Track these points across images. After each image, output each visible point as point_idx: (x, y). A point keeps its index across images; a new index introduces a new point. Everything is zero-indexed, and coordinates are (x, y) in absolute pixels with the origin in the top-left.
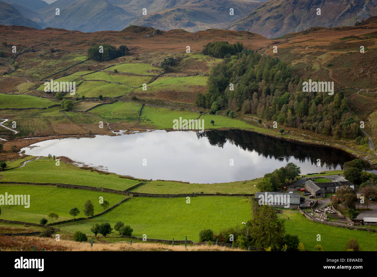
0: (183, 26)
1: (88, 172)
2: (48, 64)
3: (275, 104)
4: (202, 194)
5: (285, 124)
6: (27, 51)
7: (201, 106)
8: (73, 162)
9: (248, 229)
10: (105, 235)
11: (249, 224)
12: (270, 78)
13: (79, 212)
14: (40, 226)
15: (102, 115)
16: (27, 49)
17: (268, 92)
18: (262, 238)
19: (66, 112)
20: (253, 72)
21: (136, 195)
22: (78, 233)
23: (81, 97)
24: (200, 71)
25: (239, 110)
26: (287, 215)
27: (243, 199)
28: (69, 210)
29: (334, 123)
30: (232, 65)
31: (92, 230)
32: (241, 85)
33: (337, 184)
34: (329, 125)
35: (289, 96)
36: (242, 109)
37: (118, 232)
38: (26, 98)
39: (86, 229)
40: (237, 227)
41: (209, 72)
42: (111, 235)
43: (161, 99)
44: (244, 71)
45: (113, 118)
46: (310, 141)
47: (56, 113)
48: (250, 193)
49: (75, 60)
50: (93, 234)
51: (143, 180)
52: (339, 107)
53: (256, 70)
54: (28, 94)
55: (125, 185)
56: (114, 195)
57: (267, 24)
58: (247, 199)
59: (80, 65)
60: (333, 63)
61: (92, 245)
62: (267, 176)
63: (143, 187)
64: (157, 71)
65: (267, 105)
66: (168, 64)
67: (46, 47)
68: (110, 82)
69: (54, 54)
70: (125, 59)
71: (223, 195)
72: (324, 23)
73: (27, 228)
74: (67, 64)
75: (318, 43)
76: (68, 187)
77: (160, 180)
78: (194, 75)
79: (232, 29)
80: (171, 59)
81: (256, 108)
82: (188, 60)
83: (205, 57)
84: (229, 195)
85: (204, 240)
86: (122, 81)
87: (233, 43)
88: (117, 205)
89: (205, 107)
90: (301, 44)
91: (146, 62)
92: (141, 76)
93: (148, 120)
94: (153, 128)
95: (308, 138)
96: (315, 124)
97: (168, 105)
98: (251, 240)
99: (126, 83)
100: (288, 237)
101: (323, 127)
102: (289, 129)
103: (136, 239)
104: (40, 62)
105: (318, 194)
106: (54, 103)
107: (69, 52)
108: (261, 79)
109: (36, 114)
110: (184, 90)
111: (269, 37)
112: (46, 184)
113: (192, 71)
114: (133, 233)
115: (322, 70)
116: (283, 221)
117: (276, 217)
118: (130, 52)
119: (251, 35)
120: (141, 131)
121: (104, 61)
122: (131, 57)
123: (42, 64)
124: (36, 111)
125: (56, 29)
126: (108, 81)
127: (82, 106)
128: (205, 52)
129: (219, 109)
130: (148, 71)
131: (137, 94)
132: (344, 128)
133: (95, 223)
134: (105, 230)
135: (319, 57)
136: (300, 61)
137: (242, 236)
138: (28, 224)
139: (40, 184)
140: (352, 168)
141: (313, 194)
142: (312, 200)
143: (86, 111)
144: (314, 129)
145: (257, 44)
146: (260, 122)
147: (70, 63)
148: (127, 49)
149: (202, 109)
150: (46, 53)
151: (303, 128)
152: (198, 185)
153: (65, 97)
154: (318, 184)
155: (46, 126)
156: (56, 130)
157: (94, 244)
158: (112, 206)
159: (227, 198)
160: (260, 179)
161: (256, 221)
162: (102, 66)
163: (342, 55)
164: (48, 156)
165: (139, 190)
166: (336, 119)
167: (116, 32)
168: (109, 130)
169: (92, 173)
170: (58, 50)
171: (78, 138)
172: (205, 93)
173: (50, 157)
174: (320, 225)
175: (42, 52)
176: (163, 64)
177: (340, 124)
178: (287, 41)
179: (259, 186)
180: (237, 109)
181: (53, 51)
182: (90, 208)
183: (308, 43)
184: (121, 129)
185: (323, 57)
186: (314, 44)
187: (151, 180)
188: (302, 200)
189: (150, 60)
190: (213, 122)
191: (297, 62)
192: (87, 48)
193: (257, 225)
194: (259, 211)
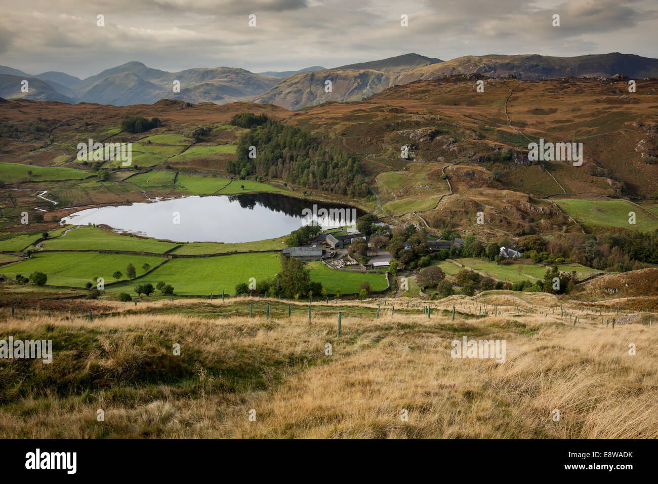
0: (212, 99)
1: (128, 238)
2: (83, 137)
3: (298, 168)
4: (236, 253)
5: (307, 186)
6: (62, 126)
7: (231, 172)
8: (113, 229)
9: (278, 281)
10: (148, 294)
11: (280, 276)
12: (293, 146)
13: (121, 275)
14: (86, 289)
15: (138, 184)
16: (62, 123)
17: (292, 158)
18: (291, 287)
19: (103, 182)
20: (278, 140)
21: (175, 257)
22: (122, 294)
23: (116, 167)
24: (229, 140)
25: (267, 175)
26: (312, 265)
27: (273, 255)
28: (112, 273)
29: (348, 184)
30: (258, 134)
31: (136, 291)
32: (267, 152)
33: (352, 236)
34: (344, 187)
35: (310, 162)
36: (269, 174)
37: (160, 291)
38: (64, 170)
39: (130, 290)
40: (268, 280)
41: (238, 141)
42: (153, 294)
43: (194, 167)
44: (270, 140)
45: (149, 187)
46: (329, 201)
47: (93, 183)
48: (279, 249)
49: (109, 132)
50: (137, 295)
51: (181, 243)
52: (352, 170)
53: (280, 139)
54: (65, 166)
55: (166, 248)
56: (154, 258)
57: (288, 98)
58: (276, 255)
59: (115, 137)
60: (345, 133)
61: (136, 304)
62: (293, 233)
63: (181, 249)
64: (189, 141)
65: (291, 170)
66: (199, 134)
67: (81, 121)
68: (144, 153)
69: (89, 127)
70: (158, 130)
71: (255, 252)
72: (337, 98)
73: (73, 292)
74: (102, 136)
75: (333, 115)
76: (110, 252)
77: (196, 242)
78: (224, 144)
79: (257, 102)
80: (202, 130)
81: (282, 172)
82: (217, 131)
83: (233, 127)
84: (261, 252)
85: (240, 293)
86: (155, 151)
87: (258, 115)
88: (158, 267)
89: (235, 173)
90: (319, 116)
91: (178, 133)
92: (174, 146)
93: (182, 187)
94: (188, 194)
95: (327, 198)
96: (332, 186)
97: (201, 172)
98: (281, 289)
99: (160, 153)
100: (313, 284)
101: (340, 188)
102: (310, 191)
103: (178, 296)
104: (75, 136)
105: (337, 246)
106: (90, 174)
107: (103, 126)
108: (285, 147)
109: (74, 185)
110: (215, 158)
111: (290, 109)
112: (88, 251)
113: (223, 140)
114: (174, 291)
115: (337, 138)
116: (309, 271)
117: (303, 268)
118: (162, 124)
119: (274, 108)
120: (176, 198)
121: (137, 132)
122: (164, 129)
123: (77, 137)
124: (73, 182)
125: (90, 104)
126: (143, 151)
127: (118, 176)
128: (233, 123)
129: (248, 174)
130: (180, 142)
131: (171, 163)
132: (357, 188)
133: (137, 285)
134: (148, 290)
135: (334, 127)
136: (319, 130)
137: (273, 287)
138: (74, 289)
139: (82, 251)
140: (364, 222)
141: (333, 246)
142: (332, 252)
143: (123, 180)
144: (332, 190)
145: (282, 115)
146: (286, 185)
147: (105, 135)
148: (160, 121)
149: (232, 175)
150: (80, 127)
151: (323, 190)
152: (231, 244)
153: (102, 168)
154: (337, 238)
155: (84, 196)
156: (94, 200)
157: (138, 303)
158: (153, 268)
159: (259, 254)
160: (288, 236)
161: (285, 273)
162: (136, 138)
163: (353, 125)
164: (88, 225)
165: (177, 252)
166: (349, 182)
167: (148, 105)
168: (145, 198)
169: (132, 238)
170: (92, 124)
171: (116, 206)
172: (235, 159)
173: (90, 225)
174: (339, 272)
175: (77, 126)
176: (194, 135)
177: (354, 185)
178: (306, 113)
179: (287, 242)
180: (265, 174)
181: (87, 124)
182: (132, 271)
183: (324, 115)
184: (157, 196)
185: (337, 127)
186: (329, 115)
187: (188, 243)
188: (324, 252)
189: (181, 131)
190: (243, 187)
191: (316, 131)
192: (121, 121)
193: (286, 276)
194: (287, 264)
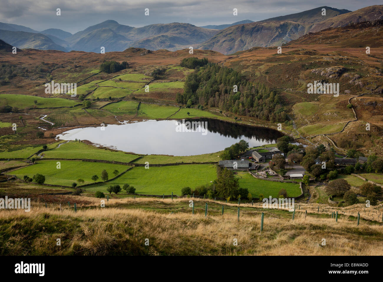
0: (166, 47)
1: (103, 151)
2: (73, 76)
3: (231, 100)
4: (183, 163)
5: (238, 113)
6: (58, 68)
7: (180, 102)
8: (92, 143)
9: (214, 186)
10: (116, 193)
11: (215, 182)
12: (227, 82)
13: (98, 178)
14: (72, 188)
15: (111, 111)
16: (58, 66)
17: (226, 92)
18: (224, 191)
19: (86, 109)
20: (215, 78)
21: (137, 165)
22: (98, 192)
23: (96, 98)
24: (179, 78)
25: (207, 104)
26: (241, 175)
27: (211, 166)
28: (91, 177)
29: (270, 112)
30: (201, 73)
31: (108, 190)
32: (207, 87)
33: (273, 153)
34: (267, 114)
35: (240, 94)
36: (209, 104)
37: (125, 191)
38: (59, 100)
39: (104, 189)
40: (207, 185)
41: (186, 78)
42: (120, 193)
43: (152, 98)
44: (209, 78)
45: (119, 113)
46: (255, 125)
47: (79, 110)
48: (216, 161)
49: (91, 72)
50: (108, 193)
51: (142, 155)
52: (273, 101)
53: (217, 77)
54: (60, 97)
55: (131, 159)
56: (122, 166)
57: (224, 45)
58: (213, 166)
59: (95, 76)
60: (268, 72)
61: (108, 200)
62: (226, 149)
63: (141, 159)
64: (149, 79)
65: (226, 100)
66: (156, 74)
67: (71, 64)
68: (116, 88)
69: (77, 69)
70: (126, 71)
71: (197, 163)
72: (262, 45)
73: (63, 190)
74: (86, 75)
75: (258, 58)
76: (90, 161)
77: (153, 155)
78: (175, 81)
79: (200, 49)
80: (159, 70)
81: (218, 102)
82: (170, 71)
83: (182, 68)
84: (201, 163)
85: (185, 194)
86: (124, 87)
87: (201, 58)
88: (124, 173)
89: (183, 103)
90: (248, 59)
91: (141, 73)
92: (138, 82)
93: (144, 113)
94: (147, 118)
95: (253, 123)
96: (257, 113)
97: (157, 102)
98: (216, 193)
99: (128, 88)
100: (241, 189)
101: (263, 115)
102: (240, 117)
103: (138, 195)
104: (67, 75)
105: (261, 160)
106: (78, 103)
107: (87, 67)
108: (221, 83)
109: (66, 111)
110: (168, 91)
111: (226, 53)
112: (75, 159)
113: (174, 78)
114: (136, 191)
115: (262, 76)
116: (238, 179)
117: (233, 177)
118: (130, 66)
119: (213, 53)
120: (139, 121)
121: (111, 72)
122: (131, 70)
123: (69, 76)
124: (66, 109)
125: (78, 52)
126: (115, 86)
127: (97, 104)
128: (182, 65)
129: (193, 104)
130: (143, 79)
131: (136, 95)
132: (277, 115)
133: (109, 186)
134: (117, 190)
135: (259, 67)
136: (247, 70)
137: (210, 191)
138: (64, 187)
139: (71, 159)
140: (282, 142)
141: (257, 160)
142: (257, 165)
143: (100, 108)
144: (257, 116)
145: (218, 59)
146: (221, 112)
147: (88, 75)
148: (128, 64)
149: (181, 105)
150: (71, 69)
151: (250, 116)
152: (179, 157)
153: (86, 98)
154: (260, 154)
155: (73, 119)
156: (80, 122)
157: (109, 200)
158: (121, 173)
159: (199, 165)
160: (222, 151)
161: (220, 180)
162: (110, 76)
163: (274, 66)
164: (75, 140)
165: (139, 162)
166: (271, 111)
167: (120, 52)
168: (117, 121)
169: (106, 151)
170: (80, 66)
171: (95, 127)
172: (183, 93)
173: (76, 140)
174: (262, 181)
175: (69, 68)
176: (153, 74)
177: (274, 112)
178: (238, 57)
179: (221, 157)
180: (205, 104)
181: (76, 67)
182: (105, 175)
183: (251, 58)
184: (125, 120)
185: (262, 67)
186: (255, 58)
187: (147, 155)
188: (250, 165)
189: (143, 71)
190: (188, 113)
191: (245, 70)
192: (100, 64)
193: (221, 182)
194: (221, 173)
